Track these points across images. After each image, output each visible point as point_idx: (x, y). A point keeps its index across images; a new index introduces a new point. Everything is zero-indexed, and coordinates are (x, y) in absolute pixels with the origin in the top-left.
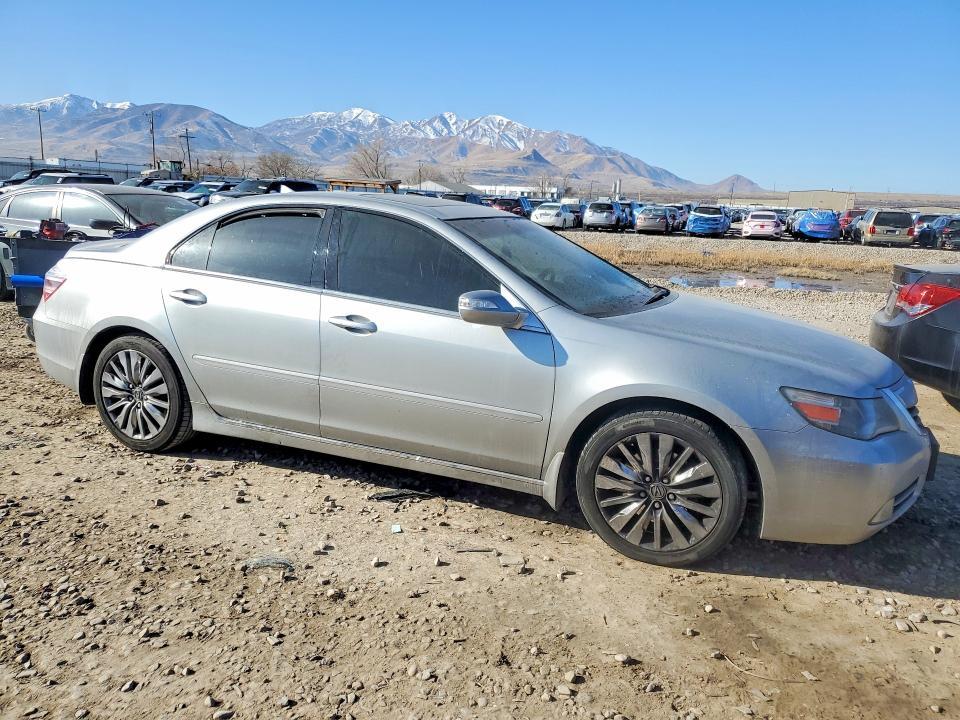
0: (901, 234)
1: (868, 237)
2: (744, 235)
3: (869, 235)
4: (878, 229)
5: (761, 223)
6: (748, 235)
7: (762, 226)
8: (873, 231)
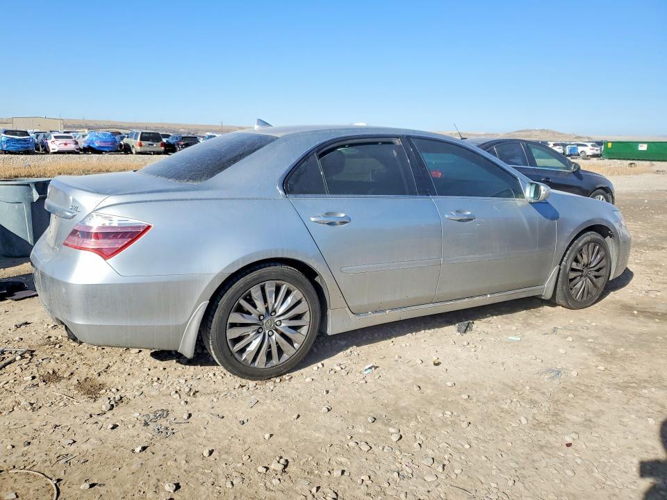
0: (157, 146)
1: (139, 149)
2: (51, 151)
3: (139, 148)
4: (144, 143)
5: (64, 142)
6: (56, 151)
7: (66, 144)
8: (141, 145)
